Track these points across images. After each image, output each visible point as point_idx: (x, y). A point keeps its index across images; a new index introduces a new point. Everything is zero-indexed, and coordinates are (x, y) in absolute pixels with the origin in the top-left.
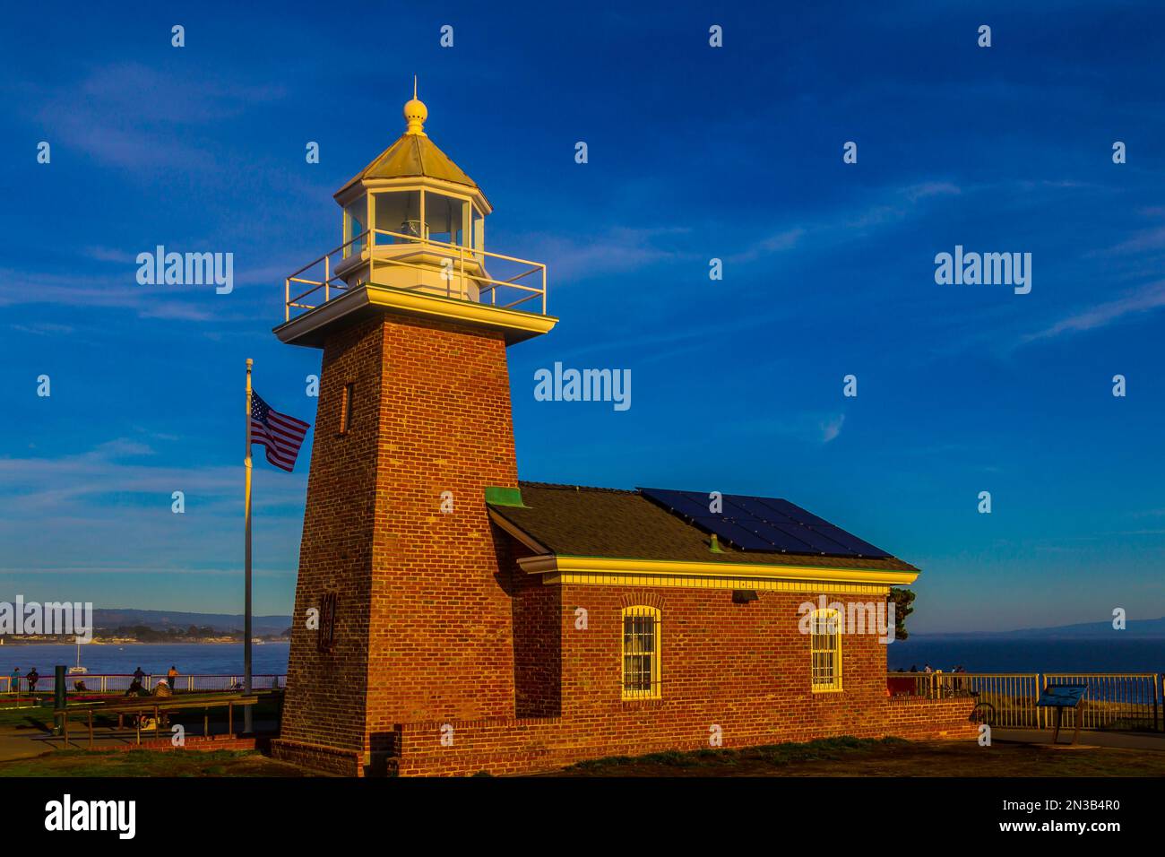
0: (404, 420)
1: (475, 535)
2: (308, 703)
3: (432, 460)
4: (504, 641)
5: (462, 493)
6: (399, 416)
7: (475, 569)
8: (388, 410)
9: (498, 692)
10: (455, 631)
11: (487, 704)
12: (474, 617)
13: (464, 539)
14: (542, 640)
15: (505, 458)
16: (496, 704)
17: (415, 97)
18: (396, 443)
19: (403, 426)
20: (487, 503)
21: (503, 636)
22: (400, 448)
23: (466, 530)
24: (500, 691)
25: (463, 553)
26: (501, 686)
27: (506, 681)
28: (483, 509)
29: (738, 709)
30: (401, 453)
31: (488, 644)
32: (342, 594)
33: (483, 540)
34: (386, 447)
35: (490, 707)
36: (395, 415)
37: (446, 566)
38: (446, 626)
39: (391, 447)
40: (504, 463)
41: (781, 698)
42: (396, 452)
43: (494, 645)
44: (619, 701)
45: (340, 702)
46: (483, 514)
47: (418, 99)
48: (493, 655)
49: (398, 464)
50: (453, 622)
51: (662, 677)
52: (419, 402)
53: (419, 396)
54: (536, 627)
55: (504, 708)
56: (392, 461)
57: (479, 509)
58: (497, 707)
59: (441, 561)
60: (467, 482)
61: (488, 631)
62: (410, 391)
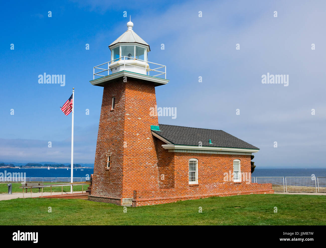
0: (131, 107)
1: (148, 138)
2: (101, 185)
3: (138, 118)
4: (156, 168)
5: (145, 127)
6: (130, 106)
7: (148, 148)
8: (127, 104)
9: (155, 182)
10: (144, 165)
11: (152, 185)
12: (148, 161)
13: (146, 140)
14: (168, 167)
15: (155, 118)
16: (154, 185)
17: (130, 21)
18: (129, 113)
19: (130, 109)
20: (151, 130)
21: (156, 166)
22: (130, 115)
23: (146, 137)
24: (155, 181)
25: (146, 143)
26: (155, 180)
27: (157, 179)
28: (150, 132)
29: (216, 186)
30: (130, 116)
31: (152, 169)
32: (113, 154)
33: (150, 140)
34: (126, 114)
35: (153, 186)
36: (129, 106)
37: (142, 147)
38: (142, 164)
39: (128, 114)
40: (155, 119)
41: (227, 184)
42: (129, 116)
43: (153, 169)
44: (188, 184)
45: (113, 184)
46: (150, 133)
47: (131, 21)
48: (153, 172)
49: (130, 119)
50: (143, 162)
51: (198, 178)
52: (134, 102)
53: (134, 101)
54: (166, 164)
55: (156, 186)
56: (128, 118)
57: (149, 132)
58: (155, 186)
59: (140, 146)
60: (146, 124)
61: (152, 165)
62: (132, 99)
